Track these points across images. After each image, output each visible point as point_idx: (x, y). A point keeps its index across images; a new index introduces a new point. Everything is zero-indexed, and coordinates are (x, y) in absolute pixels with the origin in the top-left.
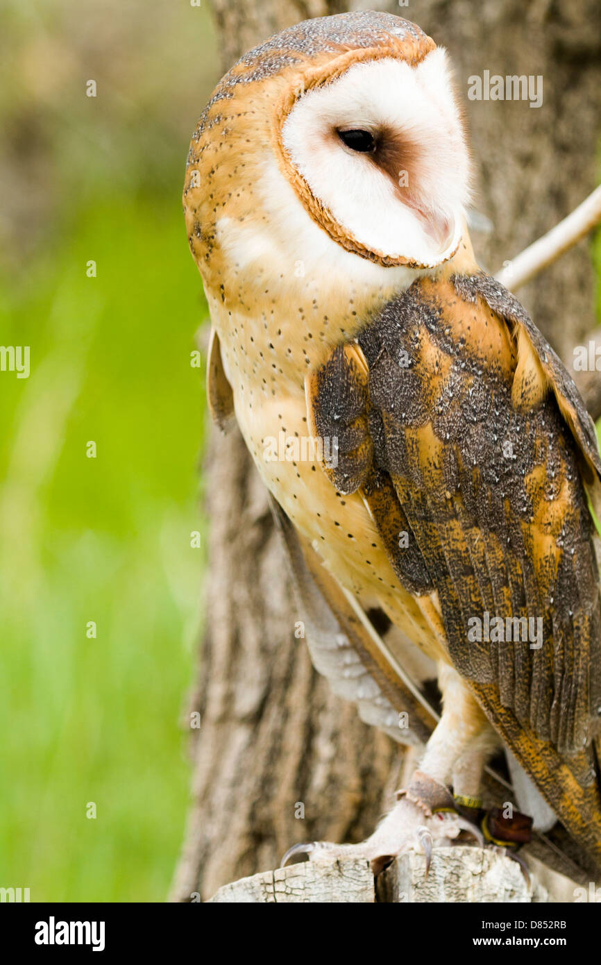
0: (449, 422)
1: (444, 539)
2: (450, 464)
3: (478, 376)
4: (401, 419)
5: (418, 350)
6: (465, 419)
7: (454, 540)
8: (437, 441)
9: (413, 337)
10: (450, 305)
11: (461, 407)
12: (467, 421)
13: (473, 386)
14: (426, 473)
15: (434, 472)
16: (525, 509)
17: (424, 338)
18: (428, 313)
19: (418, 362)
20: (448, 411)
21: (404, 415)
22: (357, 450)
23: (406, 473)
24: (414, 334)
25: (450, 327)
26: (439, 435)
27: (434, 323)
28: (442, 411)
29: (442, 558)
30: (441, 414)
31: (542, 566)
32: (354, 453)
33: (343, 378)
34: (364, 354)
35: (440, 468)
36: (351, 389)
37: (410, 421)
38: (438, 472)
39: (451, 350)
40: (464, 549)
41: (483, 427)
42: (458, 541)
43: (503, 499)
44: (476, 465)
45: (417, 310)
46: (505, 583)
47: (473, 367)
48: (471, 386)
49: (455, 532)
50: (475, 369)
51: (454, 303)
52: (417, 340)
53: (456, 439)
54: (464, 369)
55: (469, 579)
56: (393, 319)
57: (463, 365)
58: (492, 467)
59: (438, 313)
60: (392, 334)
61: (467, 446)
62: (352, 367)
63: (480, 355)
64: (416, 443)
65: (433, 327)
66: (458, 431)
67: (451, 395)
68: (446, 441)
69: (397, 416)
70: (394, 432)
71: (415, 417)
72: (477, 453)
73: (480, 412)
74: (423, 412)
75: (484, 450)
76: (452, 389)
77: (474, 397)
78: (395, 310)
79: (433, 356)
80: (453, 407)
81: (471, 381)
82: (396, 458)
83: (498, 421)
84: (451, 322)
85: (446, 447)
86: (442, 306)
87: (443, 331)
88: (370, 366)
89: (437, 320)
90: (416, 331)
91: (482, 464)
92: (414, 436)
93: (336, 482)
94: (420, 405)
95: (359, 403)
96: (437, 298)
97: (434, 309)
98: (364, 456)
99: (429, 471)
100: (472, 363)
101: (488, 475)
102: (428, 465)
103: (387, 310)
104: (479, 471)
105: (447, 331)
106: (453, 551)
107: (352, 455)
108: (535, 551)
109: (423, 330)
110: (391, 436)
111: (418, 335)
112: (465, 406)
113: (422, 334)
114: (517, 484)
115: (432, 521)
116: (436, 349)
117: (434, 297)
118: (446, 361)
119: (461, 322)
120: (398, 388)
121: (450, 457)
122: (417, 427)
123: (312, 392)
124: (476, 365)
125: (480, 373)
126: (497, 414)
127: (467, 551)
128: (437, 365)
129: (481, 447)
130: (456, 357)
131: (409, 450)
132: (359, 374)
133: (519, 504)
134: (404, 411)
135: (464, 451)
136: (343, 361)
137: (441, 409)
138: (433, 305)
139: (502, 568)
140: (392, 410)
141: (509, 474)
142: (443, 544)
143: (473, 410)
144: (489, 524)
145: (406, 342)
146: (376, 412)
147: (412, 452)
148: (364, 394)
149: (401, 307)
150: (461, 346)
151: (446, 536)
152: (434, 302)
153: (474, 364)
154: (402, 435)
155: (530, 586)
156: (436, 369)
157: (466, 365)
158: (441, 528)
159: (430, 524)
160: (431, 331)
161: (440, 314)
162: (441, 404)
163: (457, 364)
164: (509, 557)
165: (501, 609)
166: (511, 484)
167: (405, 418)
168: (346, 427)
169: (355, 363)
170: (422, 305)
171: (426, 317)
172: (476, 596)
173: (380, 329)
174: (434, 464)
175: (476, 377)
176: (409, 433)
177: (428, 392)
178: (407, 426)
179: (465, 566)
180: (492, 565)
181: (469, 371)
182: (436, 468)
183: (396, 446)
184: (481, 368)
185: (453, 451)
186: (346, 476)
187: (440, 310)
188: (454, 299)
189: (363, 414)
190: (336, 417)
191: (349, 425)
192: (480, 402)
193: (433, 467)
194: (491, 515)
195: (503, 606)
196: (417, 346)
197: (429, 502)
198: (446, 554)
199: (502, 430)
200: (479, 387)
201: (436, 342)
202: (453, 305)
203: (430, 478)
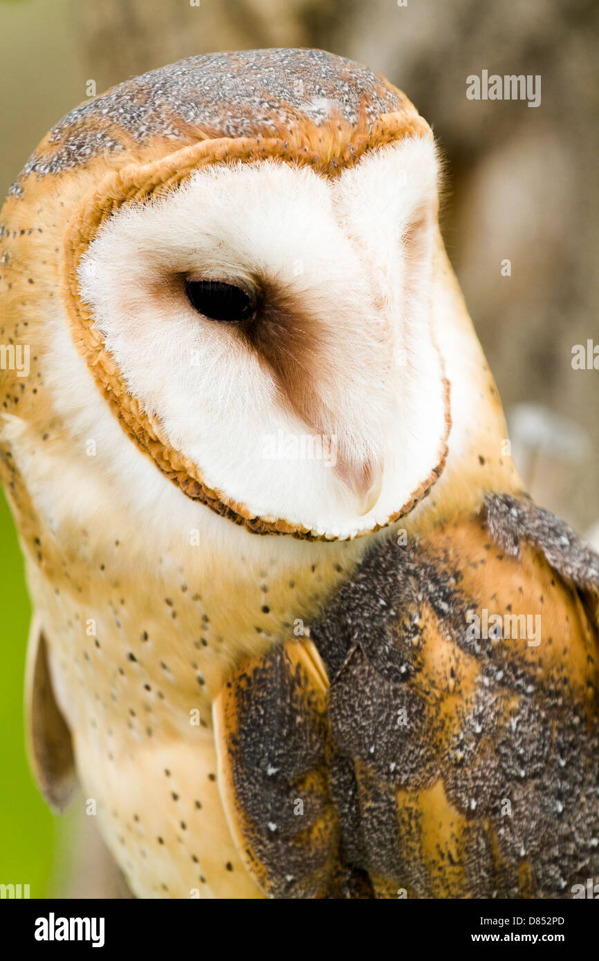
0: (475, 779)
2: (478, 854)
3: (527, 695)
4: (388, 773)
5: (418, 648)
6: (504, 773)
8: (453, 814)
9: (408, 624)
10: (475, 565)
11: (497, 751)
12: (509, 778)
13: (518, 713)
14: (435, 873)
15: (449, 869)
17: (429, 626)
18: (436, 581)
19: (418, 670)
20: (473, 759)
21: (393, 766)
22: (310, 831)
23: (398, 873)
24: (411, 618)
25: (474, 607)
26: (457, 802)
27: (446, 599)
28: (463, 760)
30: (460, 764)
32: (304, 836)
33: (283, 699)
34: (322, 654)
35: (461, 863)
36: (299, 719)
37: (405, 777)
38: (457, 869)
39: (478, 648)
41: (537, 788)
44: (525, 857)
45: (416, 576)
47: (517, 678)
48: (514, 713)
50: (520, 682)
51: (483, 562)
52: (416, 630)
53: (487, 809)
54: (502, 683)
56: (372, 592)
57: (500, 675)
58: (555, 860)
59: (452, 581)
60: (372, 619)
61: (507, 822)
62: (300, 678)
63: (530, 658)
64: (416, 818)
65: (444, 606)
66: (492, 795)
67: (478, 729)
68: (470, 814)
69: (380, 768)
70: (376, 797)
71: (413, 771)
72: (526, 835)
73: (531, 760)
74: (428, 760)
75: (538, 829)
76: (480, 718)
77: (521, 733)
78: (376, 575)
79: (446, 658)
80: (482, 752)
81: (514, 704)
82: (381, 844)
83: (563, 777)
84: (477, 597)
85: (471, 824)
86: (461, 567)
87: (463, 614)
88: (331, 677)
89: (451, 594)
90: (414, 613)
91: (534, 856)
92: (412, 805)
93: (272, 891)
94: (422, 747)
95: (311, 745)
96: (451, 552)
97: (445, 573)
98: (323, 842)
99: (440, 869)
100: (515, 671)
101: (546, 874)
102: (436, 857)
103: (362, 576)
104: (530, 869)
107: (300, 840)
109: (427, 612)
110: (370, 804)
111: (417, 621)
112: (503, 750)
113: (424, 618)
116: (451, 646)
117: (446, 551)
118: (469, 668)
119: (494, 596)
120: (383, 718)
121: (478, 843)
122: (417, 788)
123: (228, 726)
124: (523, 675)
125: (530, 689)
126: (563, 763)
128: (453, 674)
129: (533, 824)
130: (487, 661)
131: (403, 829)
132: (313, 693)
134: (394, 759)
135: (502, 831)
136: (283, 668)
137: (460, 754)
138: (443, 566)
140: (371, 757)
141: (586, 873)
143: (519, 758)
145: (395, 634)
146: (343, 761)
147: (409, 833)
148: (322, 730)
149: (386, 569)
152: (446, 560)
153: (519, 672)
154: (390, 803)
156: (451, 682)
157: (505, 675)
160: (440, 613)
161: (457, 582)
162: (460, 747)
163: (488, 673)
167: (396, 772)
168: (289, 789)
169: (306, 672)
170: (424, 566)
171: (431, 587)
173: (349, 609)
174: (450, 856)
175: (523, 697)
176: (402, 799)
177: (436, 724)
178: (399, 787)
181: (510, 686)
182: (452, 863)
183: (380, 823)
184: (531, 681)
185: (484, 832)
186: (289, 878)
187: (457, 575)
188: (482, 554)
189: (320, 764)
190: (271, 771)
191: (295, 786)
192: (531, 742)
193: (446, 862)
196: (415, 640)
199: (571, 793)
200: (529, 715)
201: (450, 634)
202: (480, 566)
203: (443, 880)
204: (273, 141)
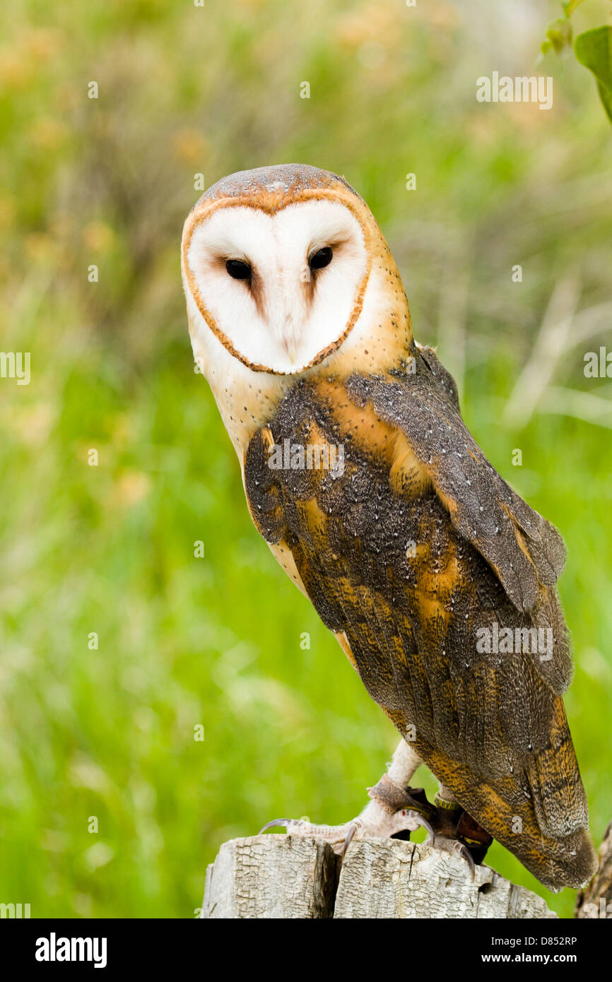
0: (331, 499)
1: (338, 591)
2: (334, 532)
3: (363, 466)
4: (293, 492)
5: (307, 439)
6: (346, 498)
7: (345, 593)
8: (321, 513)
9: (303, 428)
10: (341, 407)
11: (343, 489)
12: (348, 501)
13: (357, 473)
14: (315, 538)
15: (321, 537)
16: (407, 577)
17: (313, 430)
18: (319, 411)
20: (330, 490)
21: (295, 489)
22: (275, 511)
24: (305, 426)
25: (338, 425)
26: (323, 508)
27: (324, 419)
28: (325, 490)
29: (339, 606)
30: (324, 492)
31: (428, 624)
32: (273, 513)
33: (260, 453)
34: (273, 437)
35: (326, 535)
37: (300, 494)
38: (325, 537)
39: (338, 443)
40: (355, 601)
41: (364, 507)
42: (349, 594)
43: (386, 567)
44: (357, 536)
45: (310, 407)
46: (396, 633)
47: (358, 458)
48: (354, 473)
49: (346, 586)
50: (359, 460)
51: (346, 406)
52: (307, 431)
53: (338, 513)
54: (350, 460)
55: (363, 626)
56: (289, 412)
57: (349, 456)
58: (373, 540)
59: (328, 412)
60: (288, 424)
61: (347, 520)
62: (266, 445)
63: (365, 450)
64: (305, 512)
65: (323, 423)
66: (340, 508)
67: (334, 478)
68: (329, 514)
69: (290, 489)
70: (290, 501)
71: (303, 492)
72: (357, 527)
73: (361, 495)
74: (309, 488)
75: (364, 525)
77: (356, 482)
78: (291, 405)
80: (335, 488)
81: (355, 469)
82: (293, 522)
83: (380, 504)
84: (340, 420)
85: (329, 518)
86: (334, 407)
87: (332, 427)
89: (326, 417)
90: (307, 424)
91: (362, 537)
92: (303, 506)
93: (263, 534)
94: (306, 482)
95: (271, 474)
96: (330, 400)
97: (325, 408)
98: (281, 517)
99: (317, 536)
100: (357, 455)
101: (369, 545)
102: (316, 531)
103: (286, 405)
104: (360, 542)
105: (335, 427)
106: (346, 602)
107: (271, 514)
108: (422, 612)
109: (313, 424)
110: (287, 504)
111: (308, 427)
112: (346, 489)
113: (312, 427)
114: (398, 556)
115: (327, 575)
116: (324, 440)
117: (327, 399)
119: (350, 421)
121: (333, 527)
122: (305, 500)
123: (244, 461)
124: (360, 458)
125: (365, 464)
126: (380, 498)
127: (358, 603)
129: (361, 523)
131: (300, 517)
133: (402, 572)
134: (295, 486)
135: (345, 524)
136: (261, 440)
137: (324, 488)
138: (324, 405)
139: (390, 621)
140: (286, 484)
141: (390, 547)
142: (337, 595)
143: (355, 493)
144: (373, 584)
145: (297, 432)
147: (302, 518)
149: (296, 403)
150: (347, 440)
151: (339, 589)
152: (327, 403)
153: (359, 456)
155: (420, 638)
157: (351, 456)
158: (334, 583)
159: (326, 578)
160: (320, 425)
161: (330, 413)
162: (325, 485)
164: (396, 613)
165: (394, 653)
166: (392, 555)
167: (296, 491)
168: (264, 492)
169: (268, 442)
170: (315, 404)
171: (317, 414)
172: (371, 640)
174: (321, 532)
175: (360, 467)
176: (299, 504)
177: (314, 473)
178: (298, 498)
179: (359, 616)
180: (381, 617)
181: (354, 461)
182: (322, 534)
183: (292, 512)
184: (366, 460)
185: (336, 523)
186: (269, 530)
187: (331, 410)
188: (347, 402)
189: (277, 483)
190: (257, 483)
191: (267, 491)
192: (362, 487)
193: (320, 534)
194: (375, 578)
195: (395, 651)
196: (306, 436)
197: (322, 560)
198: (341, 603)
199: (384, 512)
200: (363, 476)
201: (324, 435)
202: (344, 408)
203: (319, 541)
204: (245, 198)
